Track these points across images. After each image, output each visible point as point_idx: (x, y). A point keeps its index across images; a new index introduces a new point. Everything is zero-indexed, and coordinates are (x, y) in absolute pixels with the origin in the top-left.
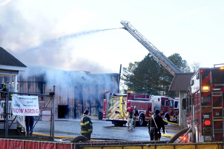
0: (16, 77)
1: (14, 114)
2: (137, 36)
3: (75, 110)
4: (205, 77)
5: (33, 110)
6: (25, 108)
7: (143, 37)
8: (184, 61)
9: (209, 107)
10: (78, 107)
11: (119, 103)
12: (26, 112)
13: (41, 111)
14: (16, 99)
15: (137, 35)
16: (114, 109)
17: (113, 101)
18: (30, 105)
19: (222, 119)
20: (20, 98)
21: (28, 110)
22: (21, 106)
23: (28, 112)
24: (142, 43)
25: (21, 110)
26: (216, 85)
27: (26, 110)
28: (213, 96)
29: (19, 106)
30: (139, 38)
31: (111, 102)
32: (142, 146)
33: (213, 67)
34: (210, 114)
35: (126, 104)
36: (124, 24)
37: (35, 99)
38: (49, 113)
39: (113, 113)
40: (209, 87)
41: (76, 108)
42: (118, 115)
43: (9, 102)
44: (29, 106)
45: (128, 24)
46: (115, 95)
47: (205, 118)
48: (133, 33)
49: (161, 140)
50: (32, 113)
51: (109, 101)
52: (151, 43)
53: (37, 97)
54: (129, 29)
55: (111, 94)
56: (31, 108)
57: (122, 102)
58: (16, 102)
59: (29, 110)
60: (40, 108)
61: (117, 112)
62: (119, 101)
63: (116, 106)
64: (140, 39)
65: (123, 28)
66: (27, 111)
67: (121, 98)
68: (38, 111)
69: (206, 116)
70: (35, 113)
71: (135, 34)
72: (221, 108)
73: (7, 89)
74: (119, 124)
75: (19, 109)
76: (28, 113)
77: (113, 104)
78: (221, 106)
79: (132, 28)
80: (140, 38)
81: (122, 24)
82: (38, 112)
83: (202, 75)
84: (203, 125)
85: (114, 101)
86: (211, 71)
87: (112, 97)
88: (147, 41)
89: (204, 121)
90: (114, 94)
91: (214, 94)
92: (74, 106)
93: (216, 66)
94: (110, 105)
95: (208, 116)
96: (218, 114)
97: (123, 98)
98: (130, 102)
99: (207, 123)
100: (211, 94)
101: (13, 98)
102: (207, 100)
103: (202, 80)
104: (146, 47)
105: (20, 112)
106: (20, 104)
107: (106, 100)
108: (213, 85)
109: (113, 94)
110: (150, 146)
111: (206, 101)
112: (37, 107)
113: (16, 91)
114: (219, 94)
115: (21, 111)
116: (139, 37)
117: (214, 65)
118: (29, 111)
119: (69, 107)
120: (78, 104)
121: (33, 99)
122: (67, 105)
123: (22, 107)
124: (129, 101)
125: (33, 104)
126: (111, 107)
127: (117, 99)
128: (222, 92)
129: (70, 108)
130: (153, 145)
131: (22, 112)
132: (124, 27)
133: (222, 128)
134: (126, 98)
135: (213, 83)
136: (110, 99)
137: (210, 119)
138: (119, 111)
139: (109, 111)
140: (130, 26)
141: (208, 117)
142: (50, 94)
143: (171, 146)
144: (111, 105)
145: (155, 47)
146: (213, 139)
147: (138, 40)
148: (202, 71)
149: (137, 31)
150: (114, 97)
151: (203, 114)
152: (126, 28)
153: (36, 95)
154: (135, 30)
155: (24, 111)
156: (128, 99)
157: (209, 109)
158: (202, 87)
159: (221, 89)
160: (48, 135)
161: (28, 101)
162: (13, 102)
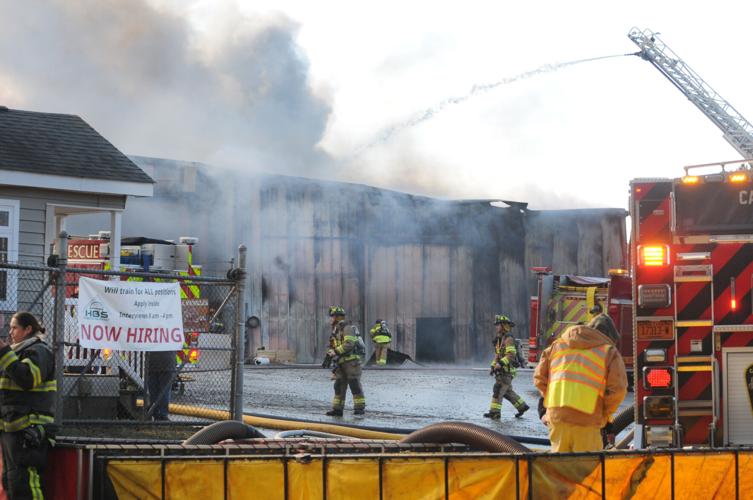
0: (119, 217)
2: (682, 81)
3: (474, 334)
4: (652, 212)
5: (159, 333)
6: (126, 323)
7: (704, 85)
9: (665, 321)
10: (486, 324)
11: (583, 310)
12: (132, 338)
14: (94, 294)
15: (685, 80)
17: (563, 302)
18: (146, 312)
19: (708, 364)
20: (107, 290)
21: (138, 332)
22: (114, 316)
23: (138, 338)
24: (701, 106)
25: (113, 329)
26: (691, 240)
27: (133, 332)
28: (677, 279)
29: (104, 316)
30: (689, 88)
31: (556, 308)
33: (682, 175)
34: (667, 345)
36: (638, 40)
37: (168, 292)
40: (665, 248)
41: (479, 327)
43: (69, 301)
44: (144, 316)
45: (653, 40)
46: (569, 282)
47: (649, 359)
48: (670, 70)
50: (156, 341)
51: (551, 301)
52: (729, 105)
53: (176, 286)
54: (658, 58)
55: (557, 278)
56: (152, 324)
57: (592, 306)
58: (94, 303)
59: (141, 330)
60: (186, 325)
62: (582, 303)
63: (574, 319)
64: (694, 93)
65: (637, 54)
66: (135, 335)
67: (591, 291)
68: (177, 335)
69: (655, 355)
70: (167, 340)
71: (675, 76)
72: (708, 323)
73: (60, 257)
75: (106, 328)
76: (140, 341)
77: (563, 314)
78: (708, 318)
79: (668, 54)
80: (695, 89)
81: (633, 39)
82: (177, 339)
83: (640, 203)
84: (644, 384)
85: (568, 303)
86: (673, 187)
87: (562, 290)
88: (717, 97)
89: (648, 371)
90: (568, 278)
91: (686, 274)
92: (470, 320)
93: (693, 173)
94: (553, 316)
95: (660, 352)
96: (698, 347)
97: (596, 292)
98: (619, 305)
99: (658, 378)
100: (672, 271)
101: (80, 290)
102: (658, 295)
103: (641, 221)
104: (713, 118)
105: (109, 339)
106: (107, 308)
107: (540, 298)
108: (682, 240)
109: (562, 279)
111: (656, 300)
112: (176, 322)
114: (703, 273)
115: (114, 334)
116: (691, 86)
117: (686, 169)
118: (144, 333)
119: (453, 323)
120: (486, 314)
121: (157, 292)
122: (446, 316)
123: (115, 320)
124: (615, 301)
125: (160, 310)
126: (557, 324)
127: (575, 295)
128: (711, 267)
129: (457, 326)
130: (319, 458)
131: (116, 339)
132: (639, 50)
134: (606, 293)
136: (553, 296)
137: (668, 364)
139: (548, 336)
140: (661, 48)
141: (662, 359)
142: (228, 276)
143: (372, 463)
144: (558, 316)
145: (742, 118)
147: (687, 93)
148: (639, 190)
149: (682, 63)
150: (567, 290)
151: (642, 346)
152: (647, 53)
154: (676, 59)
155: (124, 334)
156: (614, 295)
157: (663, 328)
158: (642, 248)
159: (709, 254)
161: (139, 300)
162: (82, 303)
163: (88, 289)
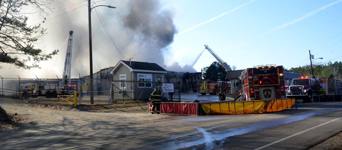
0: (163, 76)
1: (164, 92)
2: (211, 52)
4: (250, 72)
6: (168, 89)
8: (229, 65)
9: (253, 85)
11: (204, 85)
13: (175, 90)
16: (201, 88)
17: (201, 84)
19: (259, 90)
20: (166, 85)
22: (166, 88)
26: (255, 75)
28: (254, 80)
29: (165, 88)
32: (228, 103)
33: (253, 67)
34: (253, 88)
35: (207, 85)
38: (178, 90)
39: (201, 90)
42: (203, 90)
45: (207, 46)
46: (201, 82)
48: (209, 50)
49: (226, 100)
53: (173, 84)
56: (171, 89)
61: (203, 89)
67: (205, 83)
68: (173, 90)
69: (251, 89)
74: (204, 94)
77: (201, 86)
78: (258, 84)
79: (209, 48)
84: (250, 93)
86: (252, 69)
93: (255, 67)
96: (257, 88)
99: (252, 92)
102: (251, 82)
107: (198, 84)
110: (232, 103)
112: (173, 88)
113: (163, 82)
114: (256, 79)
115: (167, 90)
121: (171, 85)
125: (171, 87)
126: (200, 87)
127: (203, 83)
132: (205, 47)
133: (259, 94)
134: (207, 83)
135: (254, 74)
137: (253, 90)
138: (204, 89)
146: (255, 99)
148: (248, 69)
149: (211, 49)
151: (249, 88)
153: (172, 83)
156: (208, 83)
158: (249, 77)
159: (257, 77)
160: (178, 100)
161: (169, 86)
162: (163, 86)
163: (164, 85)
